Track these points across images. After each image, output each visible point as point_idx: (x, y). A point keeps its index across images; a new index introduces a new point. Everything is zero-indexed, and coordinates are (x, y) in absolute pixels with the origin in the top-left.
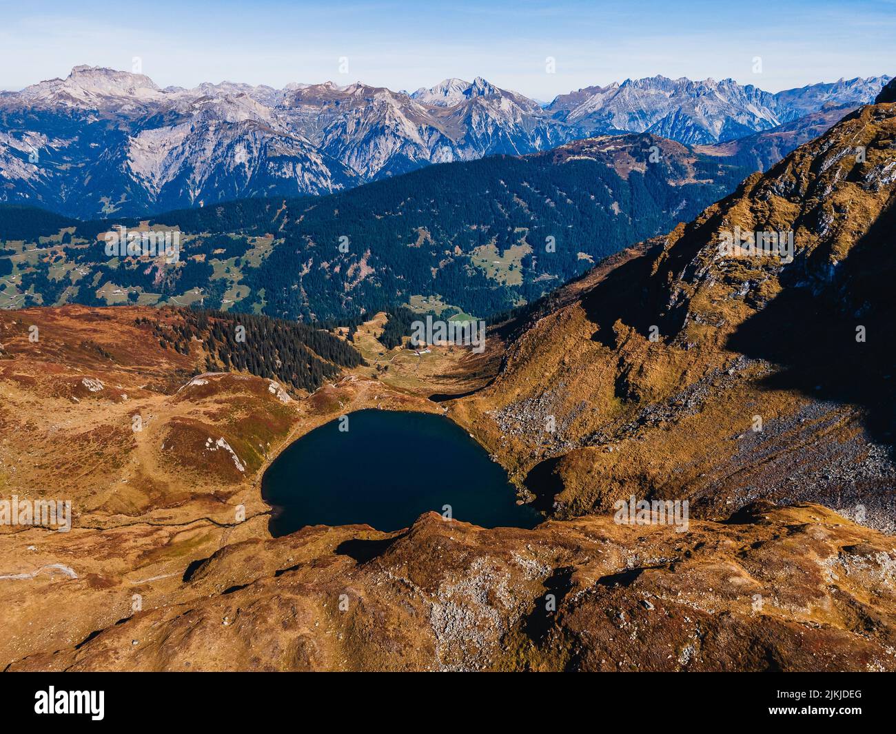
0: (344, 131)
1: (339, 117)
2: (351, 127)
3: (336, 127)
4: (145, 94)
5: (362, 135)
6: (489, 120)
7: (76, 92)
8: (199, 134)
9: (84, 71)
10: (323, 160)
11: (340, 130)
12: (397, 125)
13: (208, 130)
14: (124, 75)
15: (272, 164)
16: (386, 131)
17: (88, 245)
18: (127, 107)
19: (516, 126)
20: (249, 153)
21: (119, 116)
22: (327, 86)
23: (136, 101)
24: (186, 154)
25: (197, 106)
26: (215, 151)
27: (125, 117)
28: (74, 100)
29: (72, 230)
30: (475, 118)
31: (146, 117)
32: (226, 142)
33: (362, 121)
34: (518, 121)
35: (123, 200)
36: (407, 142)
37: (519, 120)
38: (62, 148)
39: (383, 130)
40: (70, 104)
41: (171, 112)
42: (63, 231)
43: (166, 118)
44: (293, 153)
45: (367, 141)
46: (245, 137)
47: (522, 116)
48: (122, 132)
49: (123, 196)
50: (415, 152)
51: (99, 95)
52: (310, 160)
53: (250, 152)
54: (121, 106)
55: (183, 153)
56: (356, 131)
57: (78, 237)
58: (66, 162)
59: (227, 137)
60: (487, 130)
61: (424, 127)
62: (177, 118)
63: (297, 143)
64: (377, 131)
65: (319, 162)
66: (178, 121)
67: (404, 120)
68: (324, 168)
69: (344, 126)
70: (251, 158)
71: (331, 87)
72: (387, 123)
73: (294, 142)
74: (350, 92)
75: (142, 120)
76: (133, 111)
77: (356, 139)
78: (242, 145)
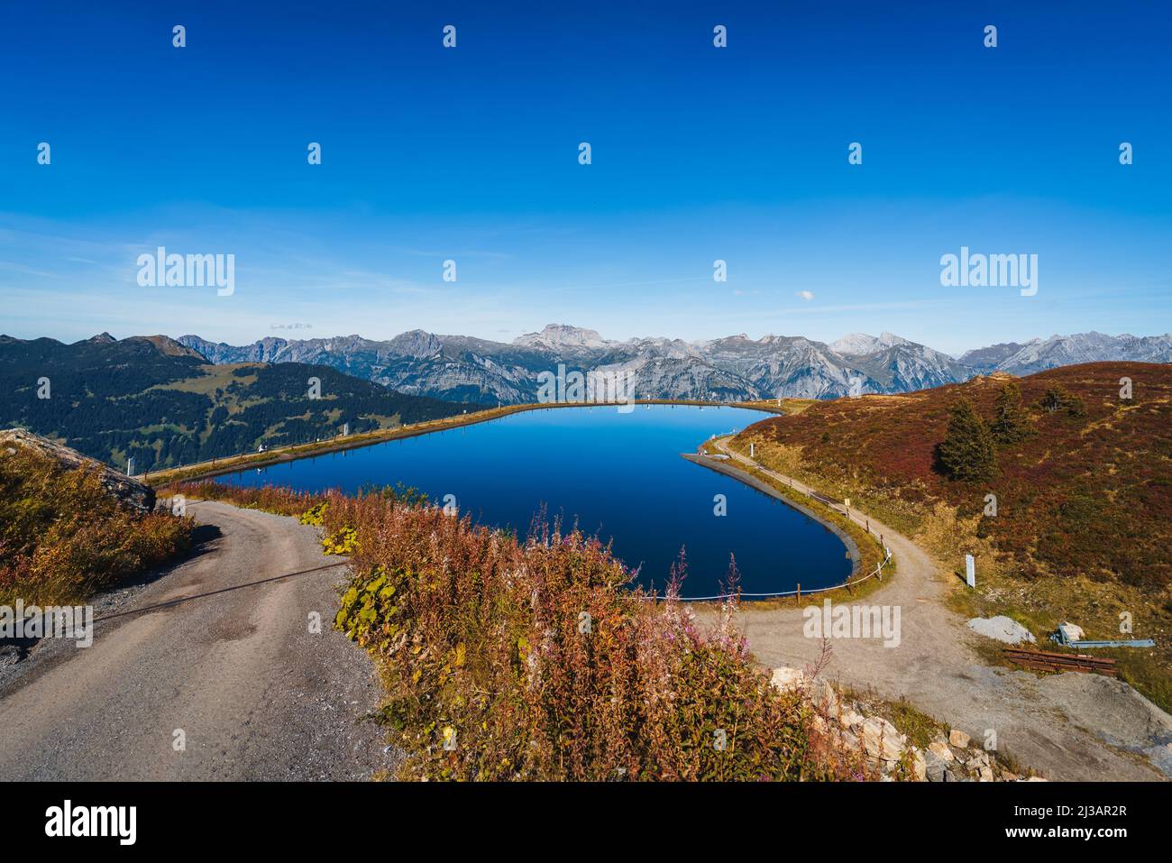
2: (775, 368)
3: (758, 368)
4: (593, 344)
5: (786, 376)
6: (917, 365)
7: (547, 342)
8: (648, 370)
9: (553, 327)
10: (760, 393)
11: (764, 371)
12: (821, 368)
13: (655, 364)
14: (580, 331)
15: (714, 394)
16: (812, 372)
18: (581, 352)
21: (575, 357)
22: (743, 337)
23: (588, 348)
25: (641, 348)
26: (660, 382)
27: (582, 359)
28: (545, 347)
30: (902, 365)
31: (599, 358)
32: (671, 375)
33: (785, 363)
34: (946, 368)
36: (833, 383)
39: (808, 370)
40: (541, 349)
41: (620, 354)
43: (617, 358)
44: (733, 385)
45: (793, 380)
46: (690, 371)
51: (561, 344)
54: (577, 351)
56: (780, 372)
59: (671, 371)
60: (916, 375)
61: (848, 370)
62: (625, 357)
64: (804, 372)
65: (756, 395)
66: (626, 359)
67: (828, 363)
69: (768, 368)
70: (693, 389)
72: (812, 365)
73: (733, 376)
74: (764, 342)
75: (596, 360)
76: (585, 355)
77: (781, 378)
78: (686, 377)
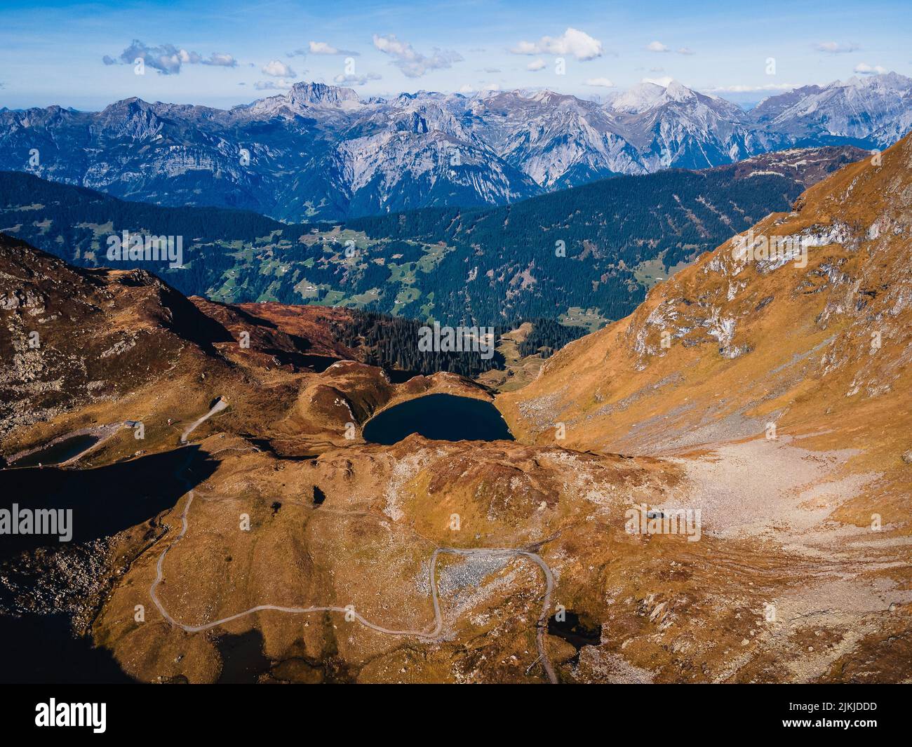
0: (527, 140)
1: (524, 125)
2: (534, 135)
3: (519, 135)
4: (350, 106)
5: (543, 144)
6: (680, 126)
7: (294, 107)
8: (392, 145)
9: (302, 87)
10: (503, 169)
11: (523, 138)
12: (581, 133)
14: (335, 90)
15: (453, 173)
16: (569, 140)
17: (291, 246)
18: (332, 119)
19: (710, 133)
20: (434, 162)
21: (326, 127)
22: (515, 94)
23: (341, 112)
24: (379, 162)
25: (392, 117)
26: (404, 159)
27: (332, 128)
28: (291, 113)
29: (280, 232)
30: (665, 126)
31: (347, 128)
32: (415, 151)
33: (545, 129)
34: (712, 128)
35: (323, 205)
36: (591, 150)
37: (714, 126)
38: (278, 157)
39: (565, 138)
40: (288, 118)
41: (369, 123)
42: (273, 233)
43: (365, 129)
44: (475, 162)
45: (548, 149)
46: (432, 146)
47: (718, 122)
48: (327, 142)
49: (323, 201)
50: (597, 161)
51: (311, 109)
52: (490, 169)
53: (436, 161)
54: (329, 118)
55: (376, 161)
56: (539, 139)
57: (285, 238)
58: (281, 169)
59: (415, 146)
60: (676, 137)
61: (609, 135)
62: (374, 129)
63: (479, 152)
64: (561, 140)
65: (499, 170)
66: (374, 132)
67: (588, 128)
68: (503, 178)
69: (528, 135)
70: (435, 167)
71: (520, 96)
72: (571, 131)
73: (477, 152)
74: (537, 99)
75: (345, 130)
76: (338, 122)
77: (538, 146)
78: (429, 154)
